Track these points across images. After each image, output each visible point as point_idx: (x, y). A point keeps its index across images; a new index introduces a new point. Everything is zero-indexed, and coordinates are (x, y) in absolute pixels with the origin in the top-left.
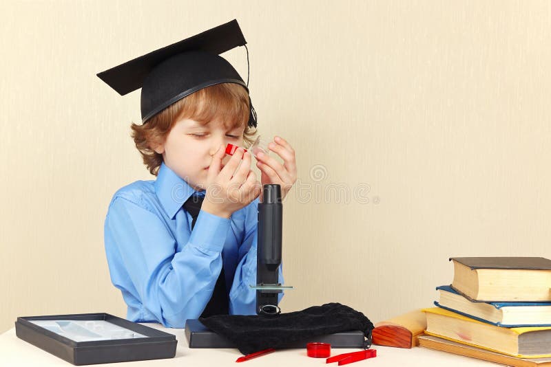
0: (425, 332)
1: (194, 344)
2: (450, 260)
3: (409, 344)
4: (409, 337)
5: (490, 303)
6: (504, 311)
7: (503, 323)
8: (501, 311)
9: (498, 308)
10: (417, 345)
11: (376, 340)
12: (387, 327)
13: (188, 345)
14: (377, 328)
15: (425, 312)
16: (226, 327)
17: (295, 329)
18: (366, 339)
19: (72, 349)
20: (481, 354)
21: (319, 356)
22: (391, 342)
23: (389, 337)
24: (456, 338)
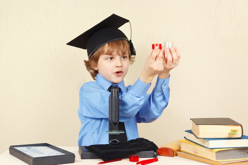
0: (180, 150)
1: (83, 157)
2: (190, 119)
3: (173, 155)
4: (172, 152)
5: (204, 139)
6: (209, 142)
7: (209, 147)
8: (208, 142)
10: (176, 155)
11: (160, 154)
13: (80, 158)
14: (160, 149)
15: (180, 141)
16: (97, 150)
18: (155, 153)
19: (32, 160)
20: (201, 159)
21: (134, 161)
22: (165, 154)
23: (164, 152)
24: (192, 153)
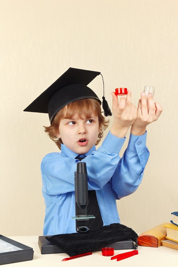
0: (166, 237)
1: (44, 251)
3: (157, 245)
4: (156, 241)
10: (162, 245)
11: (140, 243)
13: (40, 252)
14: (140, 237)
15: (165, 227)
16: (61, 242)
18: (135, 243)
21: (108, 255)
22: (147, 244)
23: (146, 241)
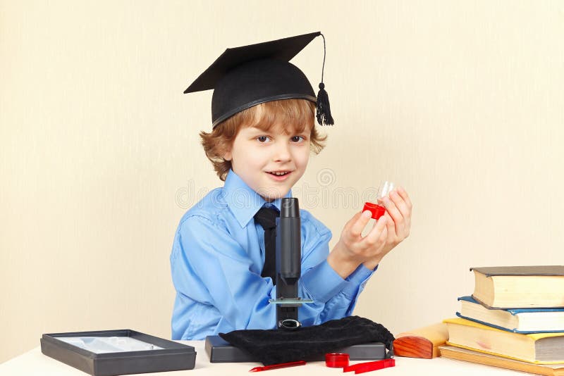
0: (447, 343)
1: (215, 358)
2: (471, 270)
3: (430, 355)
4: (428, 346)
5: (506, 310)
6: (520, 319)
7: (519, 330)
8: (517, 317)
9: (514, 315)
10: (439, 355)
11: (397, 351)
12: (408, 338)
13: (207, 359)
14: (398, 339)
15: (447, 322)
16: (248, 342)
17: (316, 342)
18: (387, 351)
19: (92, 361)
20: (500, 362)
21: (337, 366)
22: (412, 353)
23: (409, 348)
24: (478, 348)
